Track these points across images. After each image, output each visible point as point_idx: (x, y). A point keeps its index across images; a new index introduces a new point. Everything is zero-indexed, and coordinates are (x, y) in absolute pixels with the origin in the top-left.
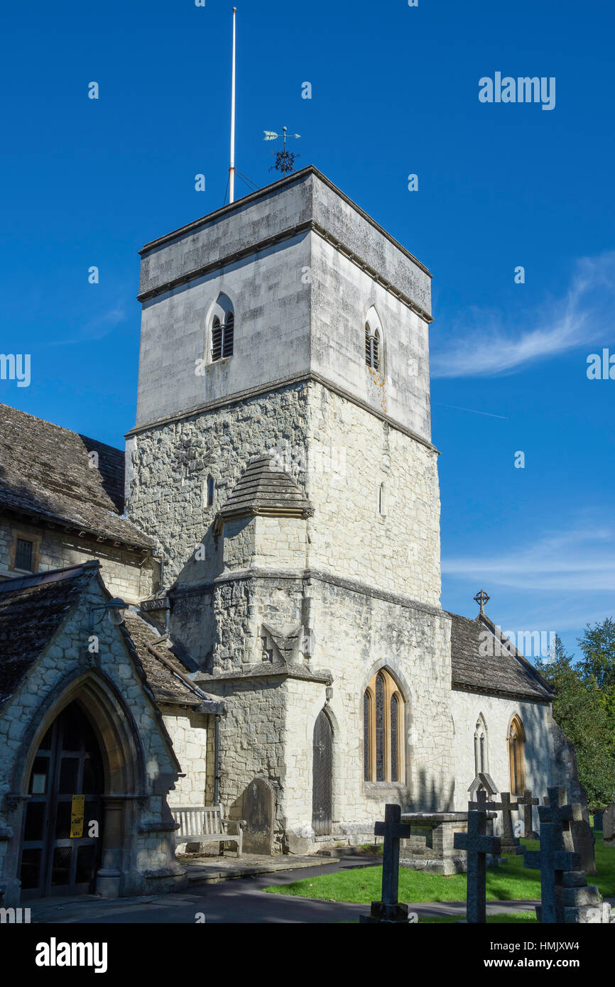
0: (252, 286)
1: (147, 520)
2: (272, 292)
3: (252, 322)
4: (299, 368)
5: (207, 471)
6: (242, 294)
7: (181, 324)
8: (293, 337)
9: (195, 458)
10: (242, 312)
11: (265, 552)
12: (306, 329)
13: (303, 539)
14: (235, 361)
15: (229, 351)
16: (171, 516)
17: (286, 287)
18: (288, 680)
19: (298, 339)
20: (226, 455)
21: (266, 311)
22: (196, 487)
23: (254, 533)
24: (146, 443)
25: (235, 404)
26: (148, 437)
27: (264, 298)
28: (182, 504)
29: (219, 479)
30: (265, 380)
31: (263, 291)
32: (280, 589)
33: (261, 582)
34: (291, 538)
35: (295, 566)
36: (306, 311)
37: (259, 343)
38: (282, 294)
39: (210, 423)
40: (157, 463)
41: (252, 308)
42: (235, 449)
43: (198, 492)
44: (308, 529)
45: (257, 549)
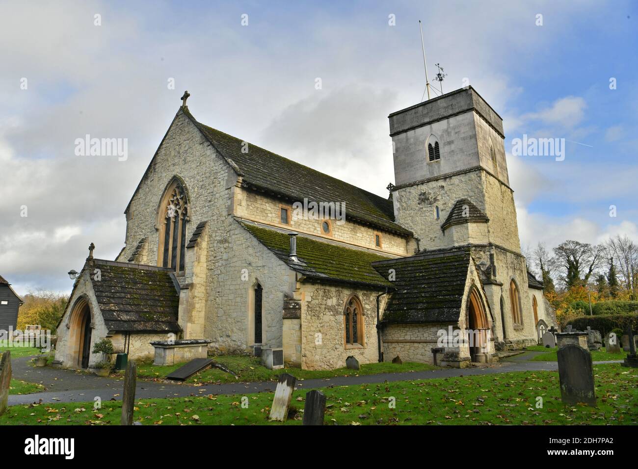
0: (447, 132)
1: (407, 224)
2: (457, 135)
3: (449, 146)
4: (475, 164)
5: (435, 204)
6: (442, 135)
7: (413, 146)
8: (470, 153)
9: (429, 199)
10: (443, 142)
11: (473, 237)
12: (476, 149)
13: (486, 231)
14: (442, 160)
15: (438, 157)
16: (420, 222)
17: (464, 133)
18: (493, 285)
19: (473, 153)
20: (444, 198)
21: (455, 143)
22: (431, 211)
23: (468, 230)
24: (403, 193)
25: (446, 177)
26: (404, 191)
27: (453, 137)
28: (425, 218)
29: (441, 207)
30: (458, 169)
31: (452, 134)
32: (481, 251)
33: (474, 248)
34: (482, 231)
35: (485, 242)
36: (475, 142)
37: (454, 154)
38: (462, 136)
39: (435, 186)
40: (409, 201)
41: (448, 141)
42: (448, 196)
43: (432, 213)
44: (488, 227)
45: (470, 236)
